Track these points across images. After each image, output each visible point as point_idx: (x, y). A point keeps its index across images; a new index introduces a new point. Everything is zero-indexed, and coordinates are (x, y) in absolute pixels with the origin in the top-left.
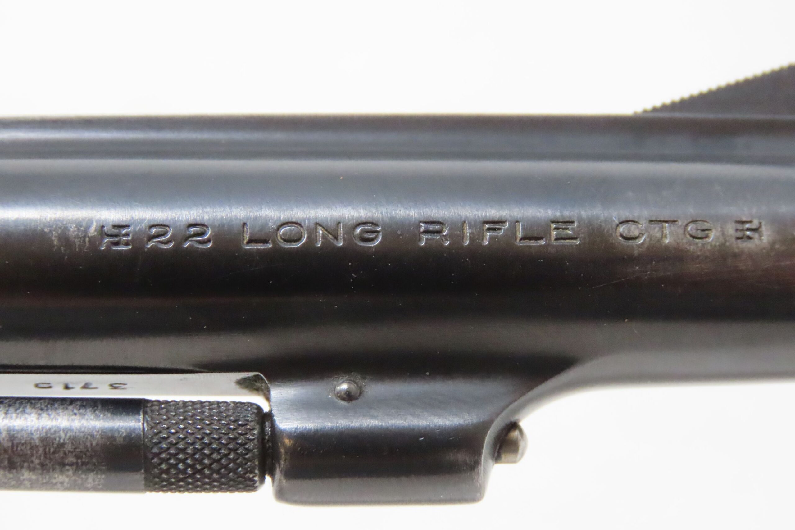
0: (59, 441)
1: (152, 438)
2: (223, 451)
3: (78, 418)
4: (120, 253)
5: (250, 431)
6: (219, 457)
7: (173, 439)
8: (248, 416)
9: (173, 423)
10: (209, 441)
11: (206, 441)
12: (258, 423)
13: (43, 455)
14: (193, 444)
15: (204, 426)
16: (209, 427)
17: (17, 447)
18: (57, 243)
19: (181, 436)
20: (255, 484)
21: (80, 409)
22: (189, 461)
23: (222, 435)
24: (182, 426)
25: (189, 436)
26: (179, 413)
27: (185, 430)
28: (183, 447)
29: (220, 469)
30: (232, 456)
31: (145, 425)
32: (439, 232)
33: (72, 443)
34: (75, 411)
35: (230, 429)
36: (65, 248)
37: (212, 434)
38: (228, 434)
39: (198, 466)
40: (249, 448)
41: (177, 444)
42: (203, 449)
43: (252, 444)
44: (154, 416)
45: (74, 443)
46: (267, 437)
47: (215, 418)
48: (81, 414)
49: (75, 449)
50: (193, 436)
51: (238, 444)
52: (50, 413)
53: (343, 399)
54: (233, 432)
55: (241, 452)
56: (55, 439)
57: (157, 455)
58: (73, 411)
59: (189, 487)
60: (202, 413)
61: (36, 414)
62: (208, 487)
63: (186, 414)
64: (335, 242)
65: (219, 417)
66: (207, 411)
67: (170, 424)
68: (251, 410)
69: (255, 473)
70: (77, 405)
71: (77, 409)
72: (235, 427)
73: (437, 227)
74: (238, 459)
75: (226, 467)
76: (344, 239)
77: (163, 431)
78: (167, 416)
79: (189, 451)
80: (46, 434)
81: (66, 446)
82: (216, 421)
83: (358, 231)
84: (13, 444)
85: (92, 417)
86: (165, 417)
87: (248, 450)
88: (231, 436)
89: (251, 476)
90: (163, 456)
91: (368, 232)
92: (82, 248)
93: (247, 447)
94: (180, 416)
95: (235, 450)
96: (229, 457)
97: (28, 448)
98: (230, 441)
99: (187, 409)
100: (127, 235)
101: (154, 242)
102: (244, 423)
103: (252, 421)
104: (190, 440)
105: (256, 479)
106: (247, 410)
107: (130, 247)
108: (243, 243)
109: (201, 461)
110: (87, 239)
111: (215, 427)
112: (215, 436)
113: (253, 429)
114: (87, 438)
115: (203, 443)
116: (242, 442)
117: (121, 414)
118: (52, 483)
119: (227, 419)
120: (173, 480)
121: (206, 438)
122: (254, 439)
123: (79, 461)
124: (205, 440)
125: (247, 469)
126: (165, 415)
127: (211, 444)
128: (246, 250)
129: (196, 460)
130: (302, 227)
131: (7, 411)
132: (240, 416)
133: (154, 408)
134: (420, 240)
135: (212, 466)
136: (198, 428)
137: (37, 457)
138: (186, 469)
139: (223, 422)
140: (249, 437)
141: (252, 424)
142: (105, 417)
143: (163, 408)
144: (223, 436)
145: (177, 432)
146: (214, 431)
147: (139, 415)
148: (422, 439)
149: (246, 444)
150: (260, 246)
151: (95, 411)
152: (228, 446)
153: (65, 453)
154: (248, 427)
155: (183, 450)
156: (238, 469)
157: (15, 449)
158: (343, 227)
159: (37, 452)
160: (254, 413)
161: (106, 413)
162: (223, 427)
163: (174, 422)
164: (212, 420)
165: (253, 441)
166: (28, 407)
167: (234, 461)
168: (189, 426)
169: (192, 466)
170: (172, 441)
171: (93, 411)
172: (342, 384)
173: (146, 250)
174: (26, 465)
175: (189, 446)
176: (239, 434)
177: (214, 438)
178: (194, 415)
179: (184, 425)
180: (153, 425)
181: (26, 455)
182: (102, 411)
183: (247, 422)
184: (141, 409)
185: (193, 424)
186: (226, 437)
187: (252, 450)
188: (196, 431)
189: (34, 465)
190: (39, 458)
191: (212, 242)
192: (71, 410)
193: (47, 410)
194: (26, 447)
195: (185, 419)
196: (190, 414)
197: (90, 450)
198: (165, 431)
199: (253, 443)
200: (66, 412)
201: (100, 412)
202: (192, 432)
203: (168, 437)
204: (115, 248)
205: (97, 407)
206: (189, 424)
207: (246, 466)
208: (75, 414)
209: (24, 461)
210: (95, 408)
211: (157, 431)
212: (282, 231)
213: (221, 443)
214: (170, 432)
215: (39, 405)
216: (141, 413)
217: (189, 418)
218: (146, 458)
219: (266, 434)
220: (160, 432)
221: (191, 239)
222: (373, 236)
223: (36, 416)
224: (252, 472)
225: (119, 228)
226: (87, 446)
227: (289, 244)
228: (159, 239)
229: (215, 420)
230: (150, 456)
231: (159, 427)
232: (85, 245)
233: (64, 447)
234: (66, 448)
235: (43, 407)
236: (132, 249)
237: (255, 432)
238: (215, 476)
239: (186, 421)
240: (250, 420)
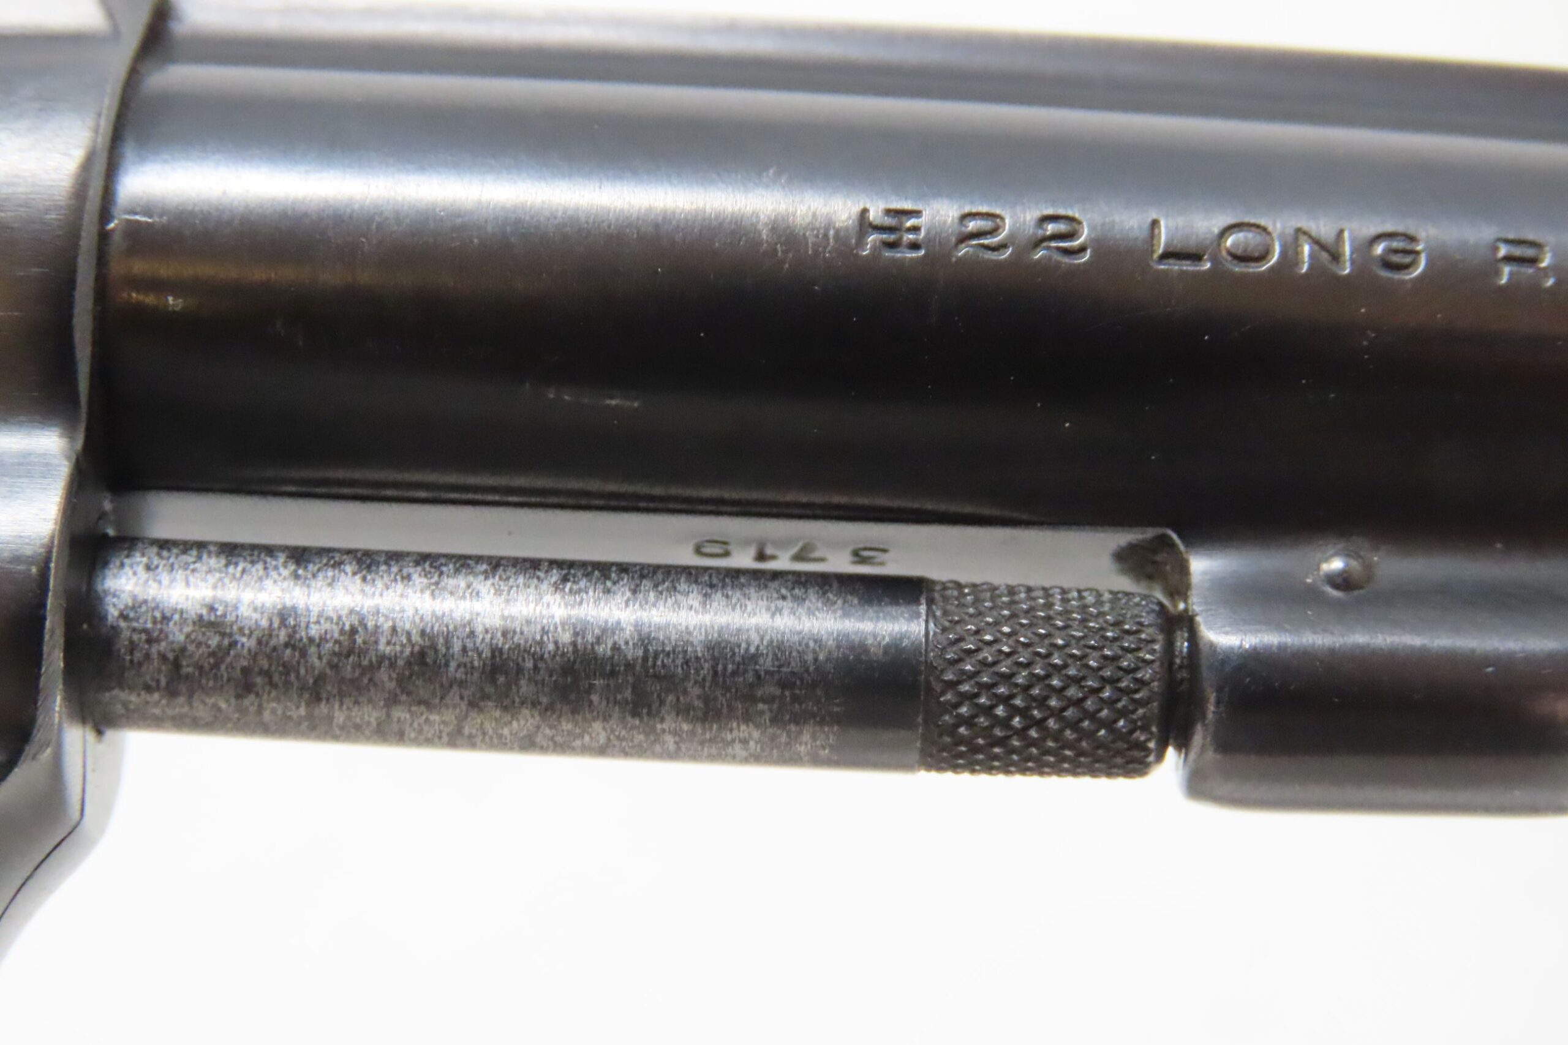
0: (747, 649)
1: (944, 650)
2: (1090, 683)
3: (791, 605)
4: (900, 264)
5: (1146, 645)
6: (1080, 695)
7: (987, 655)
8: (1141, 617)
9: (988, 624)
10: (1063, 661)
11: (1056, 661)
12: (1162, 630)
13: (709, 678)
14: (1028, 665)
15: (1053, 631)
16: (1063, 633)
17: (656, 658)
18: (767, 236)
19: (1006, 649)
20: (1147, 756)
21: (793, 588)
22: (1018, 702)
23: (1088, 651)
24: (1006, 629)
25: (1020, 649)
26: (1000, 604)
27: (1014, 638)
28: (1008, 671)
29: (1081, 720)
30: (1106, 694)
31: (932, 625)
32: (1533, 261)
33: (775, 655)
34: (784, 591)
35: (1106, 638)
36: (784, 248)
37: (1068, 648)
38: (1101, 648)
39: (1035, 712)
40: (1145, 678)
41: (995, 663)
42: (1048, 676)
43: (1150, 671)
44: (949, 607)
45: (779, 655)
46: (1178, 661)
47: (1075, 615)
48: (795, 598)
49: (780, 666)
50: (1030, 650)
51: (1120, 668)
52: (730, 593)
53: (1336, 587)
54: (1111, 646)
55: (1128, 686)
56: (739, 646)
57: (952, 685)
58: (778, 591)
59: (1012, 759)
60: (1049, 606)
61: (699, 593)
62: (1052, 759)
63: (1014, 607)
64: (1333, 268)
65: (1084, 616)
66: (1058, 603)
67: (983, 624)
68: (1147, 605)
69: (1151, 733)
70: (787, 581)
71: (787, 588)
72: (1116, 635)
73: (1530, 252)
74: (1119, 700)
75: (1092, 716)
76: (1353, 262)
77: (967, 637)
78: (976, 608)
79: (1020, 681)
80: (719, 636)
81: (761, 661)
82: (1077, 623)
83: (1379, 249)
84: (646, 651)
85: (820, 605)
86: (971, 610)
87: (1142, 683)
88: (1109, 653)
89: (1142, 738)
90: (965, 688)
91: (1396, 251)
92: (820, 249)
93: (1139, 675)
94: (1002, 608)
95: (1113, 681)
96: (1101, 695)
97: (679, 662)
98: (1105, 663)
99: (1016, 598)
100: (915, 229)
101: (972, 246)
102: (1134, 628)
103: (1149, 626)
104: (1024, 657)
105: (1152, 745)
106: (1138, 605)
107: (922, 252)
108: (1152, 256)
109: (1042, 702)
110: (832, 232)
111: (1074, 633)
112: (1074, 651)
113: (1153, 641)
114: (807, 645)
115: (1050, 665)
116: (1129, 665)
117: (880, 601)
118: (723, 740)
119: (1101, 620)
120: (981, 741)
121: (1056, 655)
122: (1152, 662)
123: (787, 693)
124: (1053, 658)
125: (1134, 722)
126: (971, 607)
127: (1065, 666)
128: (1158, 271)
129: (1033, 698)
130: (1269, 234)
131: (637, 586)
132: (1125, 614)
133: (949, 592)
134: (1498, 273)
135: (1065, 714)
136: (1040, 635)
137: (696, 682)
138: (1011, 717)
139: (1091, 624)
140: (1145, 655)
141: (1150, 630)
142: (846, 605)
143: (968, 594)
144: (1091, 653)
145: (996, 641)
146: (1073, 642)
147: (919, 604)
148: (1490, 669)
149: (1136, 669)
150: (1187, 266)
151: (824, 593)
152: (1101, 673)
153: (758, 676)
154: (1143, 636)
155: (1008, 678)
156: (1116, 721)
157: (650, 663)
158: (1350, 237)
159: (697, 671)
160: (1153, 611)
161: (849, 597)
162: (1091, 634)
163: (990, 620)
164: (1069, 619)
165: (1151, 666)
166: (683, 580)
167: (1111, 703)
168: (1023, 629)
169: (1024, 712)
170: (986, 658)
171: (821, 592)
172: (1333, 559)
173: (954, 259)
174: (671, 698)
175: (1020, 669)
176: (1123, 649)
177: (1073, 656)
178: (1031, 609)
179: (1011, 627)
180: (947, 624)
181: (673, 676)
182: (841, 592)
183: (1140, 627)
184: (921, 593)
185: (1031, 625)
186: (1096, 654)
187: (1149, 683)
188: (1036, 639)
189: (688, 699)
190: (701, 684)
191: (1089, 251)
192: (775, 589)
193: (723, 587)
194: (674, 661)
195: (1014, 615)
196: (1025, 607)
197: (811, 669)
198: (972, 639)
199: (1151, 669)
200: (763, 592)
201: (836, 595)
202: (1027, 641)
203: (978, 650)
204: (888, 254)
205: (831, 586)
206: (1022, 625)
207: (1135, 717)
208: (784, 598)
209: (668, 691)
210: (827, 588)
211: (956, 637)
212: (1229, 242)
213: (1087, 666)
214: (982, 641)
215: (707, 578)
216: (923, 601)
217: (1022, 615)
218: (929, 689)
219: (1177, 653)
220: (960, 640)
221: (1045, 244)
222: (1407, 260)
223: (700, 598)
224: (1145, 728)
225: (900, 216)
226: (806, 662)
227: (1243, 264)
228: (982, 241)
229: (1075, 619)
230: (938, 687)
231: (958, 628)
232: (828, 244)
233: (756, 663)
234: (760, 666)
235: (715, 581)
236: (925, 256)
237: (1157, 647)
238: (1068, 734)
239: (1016, 620)
240: (1146, 623)
